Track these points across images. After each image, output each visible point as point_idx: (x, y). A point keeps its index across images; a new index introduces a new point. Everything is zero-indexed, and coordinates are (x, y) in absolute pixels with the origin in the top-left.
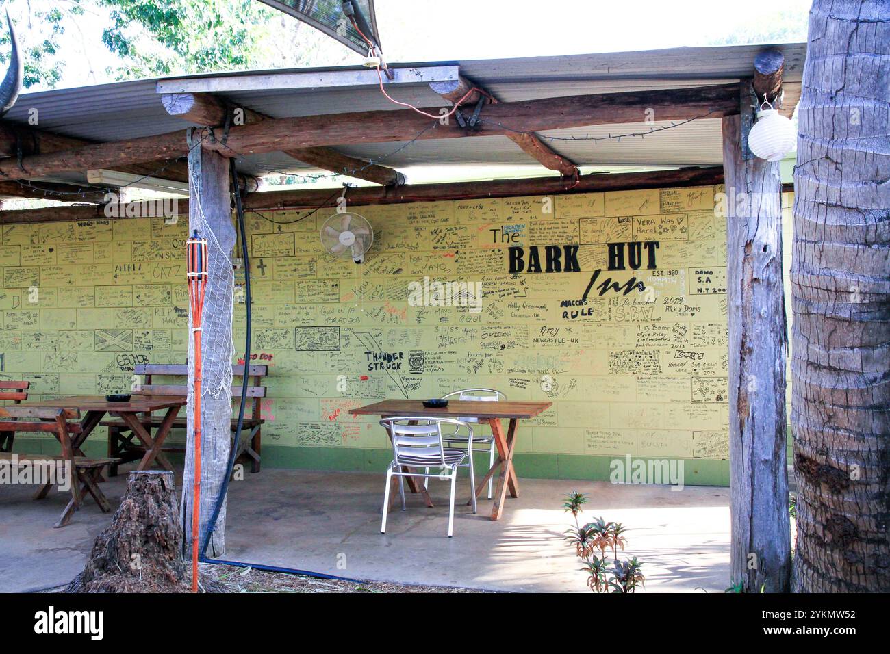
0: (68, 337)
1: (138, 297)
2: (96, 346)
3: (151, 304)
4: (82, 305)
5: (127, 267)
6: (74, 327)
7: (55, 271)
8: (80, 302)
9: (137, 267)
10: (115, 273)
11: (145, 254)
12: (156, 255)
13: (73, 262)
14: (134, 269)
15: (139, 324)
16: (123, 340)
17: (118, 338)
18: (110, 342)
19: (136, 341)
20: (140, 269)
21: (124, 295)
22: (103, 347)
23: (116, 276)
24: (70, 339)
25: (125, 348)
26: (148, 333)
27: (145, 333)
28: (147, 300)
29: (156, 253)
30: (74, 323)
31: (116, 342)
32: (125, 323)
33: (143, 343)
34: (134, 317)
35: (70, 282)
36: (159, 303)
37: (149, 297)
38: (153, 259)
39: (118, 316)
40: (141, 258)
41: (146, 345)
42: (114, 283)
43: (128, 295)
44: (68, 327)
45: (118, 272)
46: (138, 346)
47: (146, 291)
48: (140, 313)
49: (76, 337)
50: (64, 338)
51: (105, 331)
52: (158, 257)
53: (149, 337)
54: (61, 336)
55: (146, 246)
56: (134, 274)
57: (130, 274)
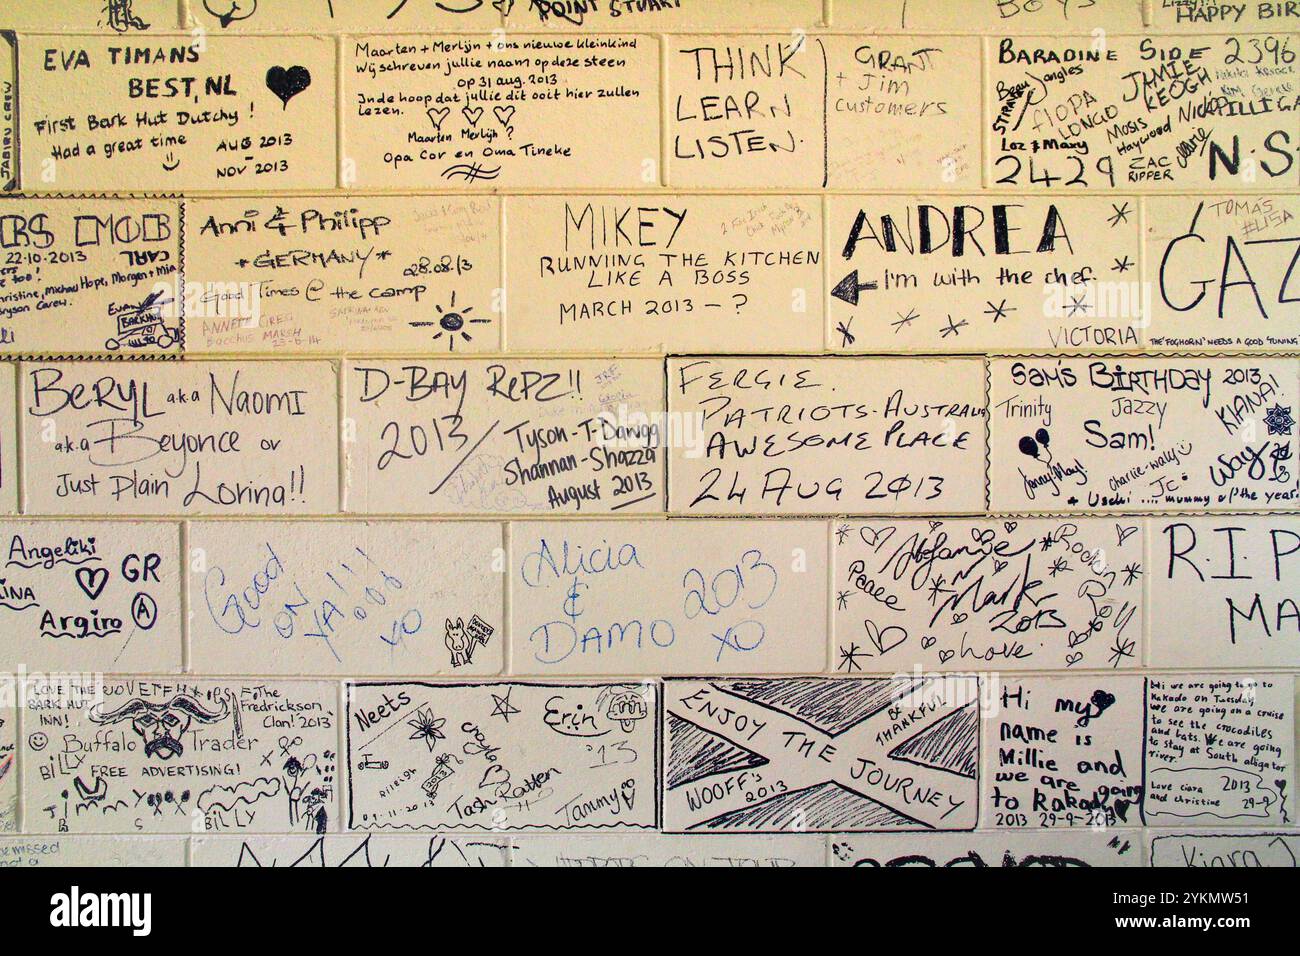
0: (428, 730)
1: (1027, 447)
2: (674, 800)
3: (1138, 493)
4: (554, 498)
5: (940, 231)
6: (485, 660)
7: (319, 240)
8: (542, 470)
9: (1026, 228)
10: (837, 269)
11: (1096, 138)
12: (1185, 149)
13: (474, 172)
14: (1002, 246)
15: (1029, 639)
16: (897, 753)
17: (860, 742)
18: (789, 767)
19: (1007, 757)
20: (1047, 242)
21: (910, 431)
22: (735, 801)
23: (850, 290)
24: (442, 746)
25: (915, 809)
26: (1103, 700)
27: (1085, 699)
28: (1103, 466)
29: (1183, 131)
30: (481, 632)
31: (839, 769)
32: (918, 630)
33: (1066, 771)
34: (996, 584)
35: (451, 322)
36: (1201, 485)
37: (1118, 442)
38: (1158, 171)
39: (863, 580)
40: (1058, 162)
41: (1088, 785)
42: (835, 342)
43: (951, 427)
44: (438, 663)
45: (870, 259)
46: (1023, 792)
47: (1100, 403)
48: (1042, 560)
49: (495, 732)
50: (395, 740)
51: (752, 689)
52: (1199, 161)
53: (1118, 730)
54: (367, 720)
55: (1105, 83)
56: (1005, 276)
57: (967, 277)
